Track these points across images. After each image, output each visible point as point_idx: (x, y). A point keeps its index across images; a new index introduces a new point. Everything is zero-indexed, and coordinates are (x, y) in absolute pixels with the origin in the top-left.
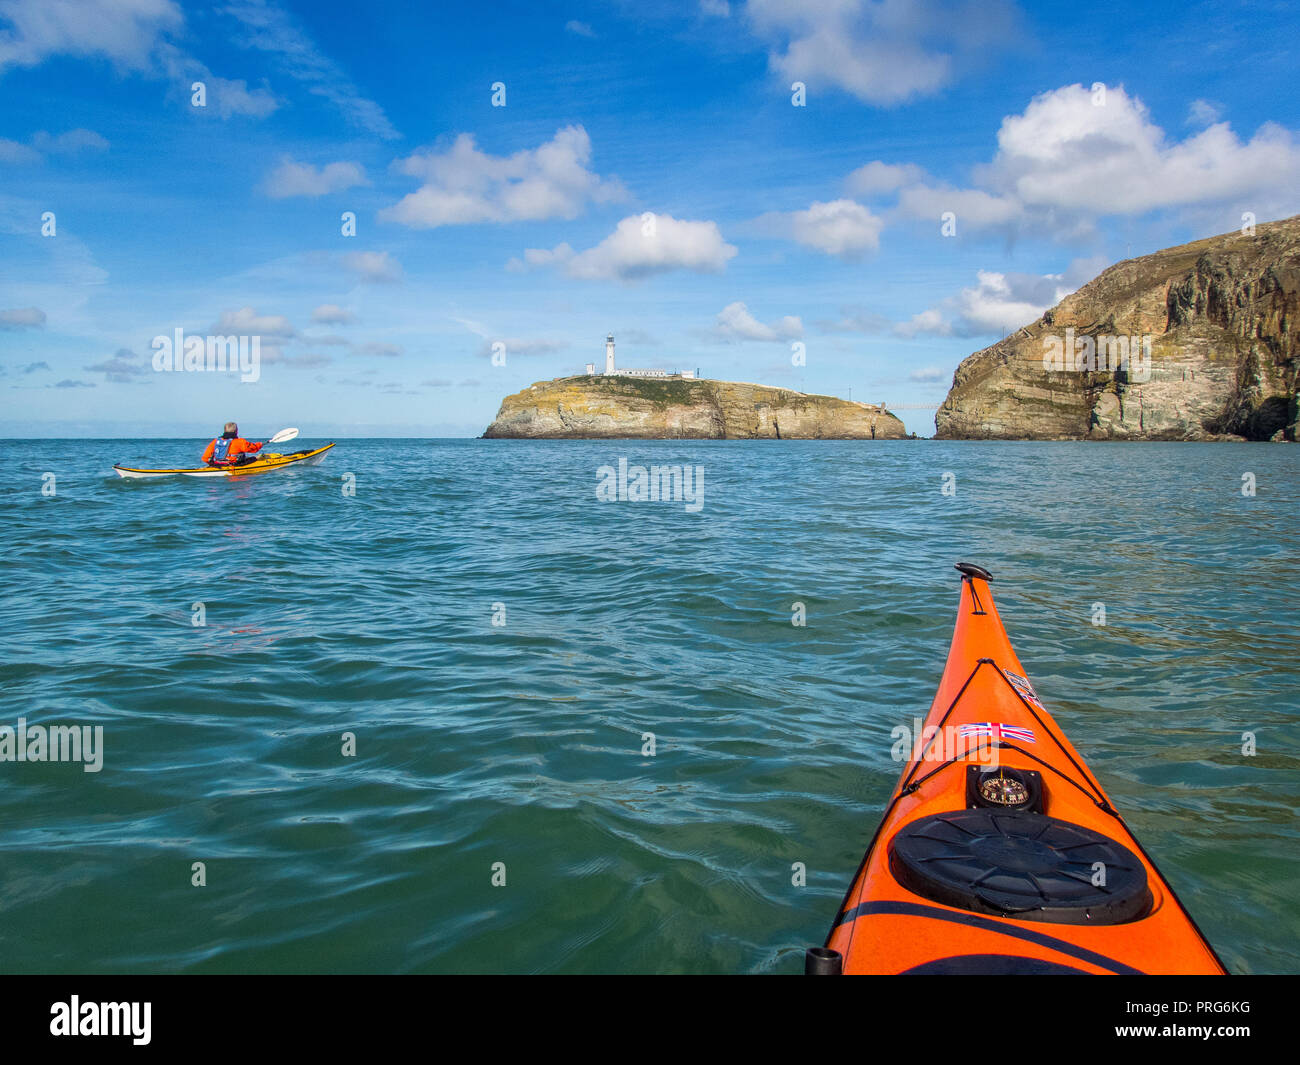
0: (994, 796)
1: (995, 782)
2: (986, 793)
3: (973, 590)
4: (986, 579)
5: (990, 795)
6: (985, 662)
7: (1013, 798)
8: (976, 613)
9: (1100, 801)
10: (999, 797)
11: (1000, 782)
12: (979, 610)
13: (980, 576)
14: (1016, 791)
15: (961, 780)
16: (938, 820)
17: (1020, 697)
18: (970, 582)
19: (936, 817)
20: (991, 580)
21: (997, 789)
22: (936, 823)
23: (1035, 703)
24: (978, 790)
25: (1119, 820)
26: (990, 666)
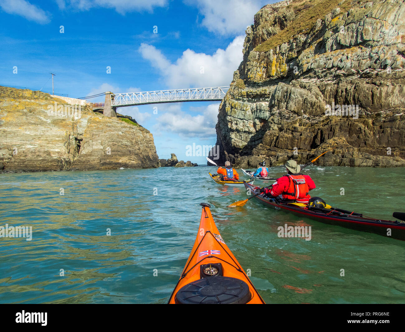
0: (209, 272)
1: (208, 269)
2: (206, 272)
3: (205, 211)
4: (209, 207)
5: (207, 273)
6: (208, 232)
7: (214, 273)
8: (206, 218)
9: (238, 268)
10: (210, 273)
11: (210, 269)
12: (207, 216)
13: (207, 206)
14: (214, 271)
15: (198, 270)
16: (190, 285)
17: (217, 241)
18: (204, 208)
19: (190, 284)
20: (210, 207)
21: (209, 271)
22: (190, 286)
23: (222, 242)
24: (203, 272)
25: (243, 273)
26: (209, 233)
